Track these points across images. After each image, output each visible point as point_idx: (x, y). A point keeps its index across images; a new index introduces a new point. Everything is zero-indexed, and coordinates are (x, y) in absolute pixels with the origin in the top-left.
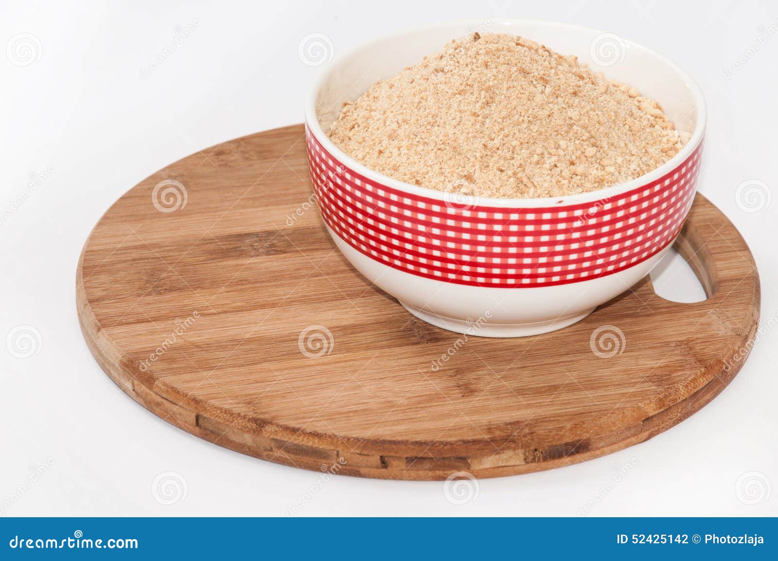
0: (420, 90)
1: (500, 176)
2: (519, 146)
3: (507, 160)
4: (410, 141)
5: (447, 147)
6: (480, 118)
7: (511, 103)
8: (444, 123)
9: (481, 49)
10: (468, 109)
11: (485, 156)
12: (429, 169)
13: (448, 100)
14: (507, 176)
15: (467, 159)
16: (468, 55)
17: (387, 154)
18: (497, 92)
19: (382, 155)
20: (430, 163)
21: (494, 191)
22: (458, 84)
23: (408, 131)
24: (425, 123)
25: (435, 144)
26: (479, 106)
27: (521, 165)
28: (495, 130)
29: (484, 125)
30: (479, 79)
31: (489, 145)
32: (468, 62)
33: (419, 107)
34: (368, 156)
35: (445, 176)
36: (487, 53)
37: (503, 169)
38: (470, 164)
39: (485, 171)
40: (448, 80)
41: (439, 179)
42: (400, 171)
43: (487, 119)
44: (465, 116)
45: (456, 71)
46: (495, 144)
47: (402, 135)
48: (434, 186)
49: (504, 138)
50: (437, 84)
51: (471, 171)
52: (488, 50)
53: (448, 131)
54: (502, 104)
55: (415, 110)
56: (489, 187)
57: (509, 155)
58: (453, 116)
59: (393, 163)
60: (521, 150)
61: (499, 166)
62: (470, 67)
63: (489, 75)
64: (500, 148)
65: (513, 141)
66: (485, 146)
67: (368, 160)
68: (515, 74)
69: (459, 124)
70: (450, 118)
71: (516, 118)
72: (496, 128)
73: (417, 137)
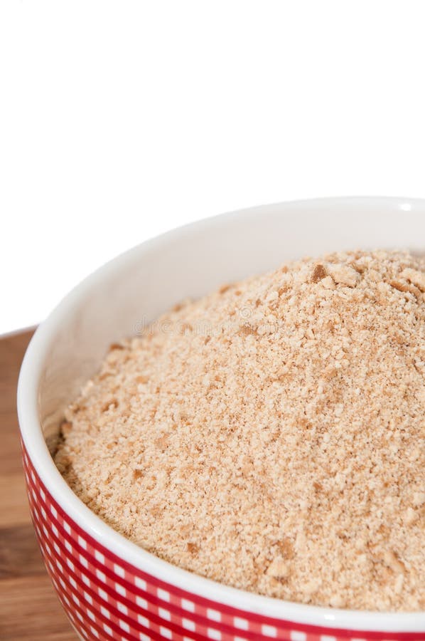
0: (216, 361)
1: (342, 548)
2: (381, 489)
3: (357, 516)
4: (190, 459)
5: (249, 485)
6: (312, 432)
7: (372, 404)
8: (249, 432)
9: (324, 298)
10: (293, 413)
11: (315, 506)
12: (215, 522)
13: (258, 391)
14: (354, 550)
15: (283, 510)
16: (301, 307)
17: (147, 481)
18: (348, 380)
19: (139, 479)
20: (217, 509)
21: (329, 578)
22: (279, 362)
23: (187, 439)
24: (217, 429)
25: (228, 475)
26: (313, 408)
27: (382, 526)
28: (338, 456)
29: (318, 443)
30: (316, 356)
31: (324, 485)
32: (300, 322)
33: (210, 395)
34: (117, 478)
35: (242, 541)
36: (335, 306)
37: (347, 534)
38: (288, 520)
39: (314, 536)
40: (261, 350)
41: (229, 546)
42: (165, 520)
43: (326, 433)
44: (286, 425)
45: (277, 336)
46: (336, 484)
47: (177, 445)
48: (219, 558)
49: (354, 472)
50: (243, 357)
51: (289, 534)
52: (337, 300)
53: (254, 452)
54: (355, 405)
55: (204, 400)
56: (320, 569)
57: (361, 506)
58: (265, 422)
59: (154, 501)
60: (385, 496)
61: (341, 530)
62: (301, 330)
63: (335, 348)
64: (346, 492)
65: (370, 478)
66: (318, 487)
67: (116, 484)
68: (384, 347)
69: (274, 440)
70: (261, 426)
71: (379, 434)
72: (341, 452)
73: (201, 455)
